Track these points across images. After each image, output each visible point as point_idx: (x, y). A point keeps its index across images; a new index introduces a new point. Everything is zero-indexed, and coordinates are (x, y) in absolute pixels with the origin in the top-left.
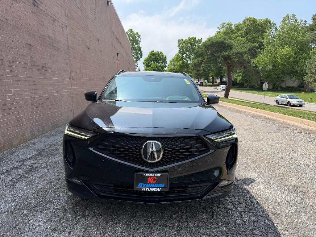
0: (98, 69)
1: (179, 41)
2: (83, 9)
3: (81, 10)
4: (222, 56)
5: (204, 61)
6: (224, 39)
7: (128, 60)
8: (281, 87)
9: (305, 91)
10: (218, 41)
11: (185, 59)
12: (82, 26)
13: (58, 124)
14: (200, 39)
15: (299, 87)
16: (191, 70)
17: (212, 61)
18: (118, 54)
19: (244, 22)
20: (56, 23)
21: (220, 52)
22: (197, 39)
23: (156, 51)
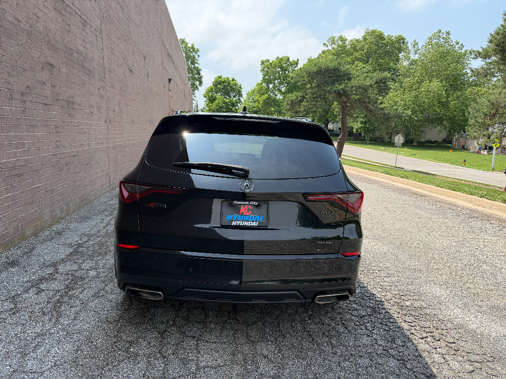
0: (144, 104)
1: (263, 63)
2: (125, 6)
3: (122, 6)
4: (335, 92)
5: (307, 97)
6: (338, 63)
7: (183, 90)
8: (418, 142)
9: (454, 149)
10: (328, 67)
11: (271, 92)
12: (123, 33)
13: (89, 198)
14: (296, 60)
15: (445, 141)
16: (285, 110)
17: (320, 97)
18: (170, 80)
19: (365, 39)
20: (88, 29)
21: (332, 84)
22: (291, 60)
23: (225, 77)
